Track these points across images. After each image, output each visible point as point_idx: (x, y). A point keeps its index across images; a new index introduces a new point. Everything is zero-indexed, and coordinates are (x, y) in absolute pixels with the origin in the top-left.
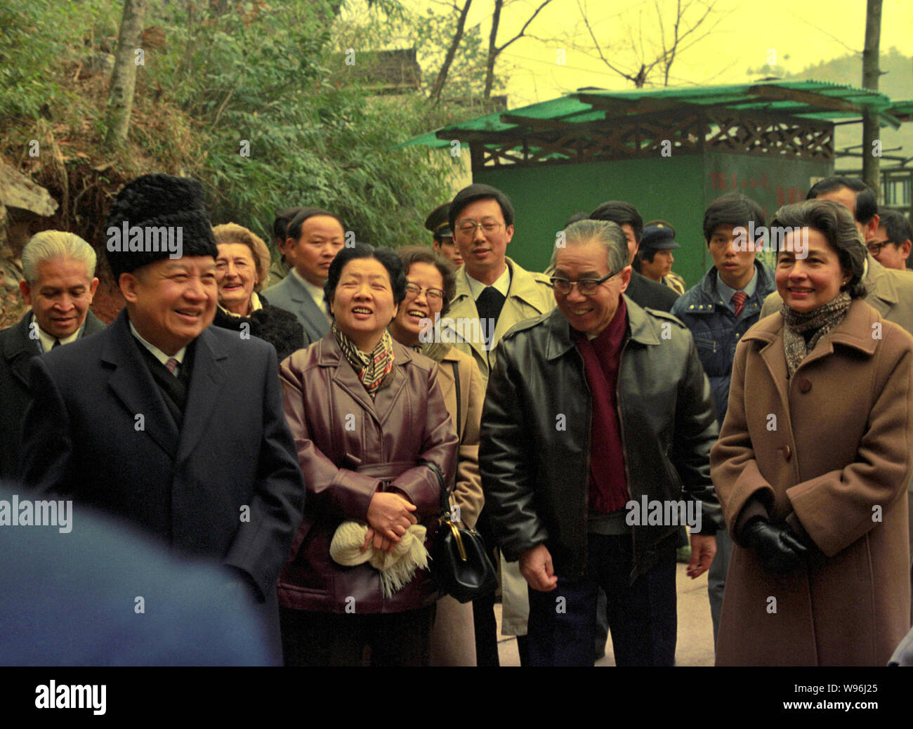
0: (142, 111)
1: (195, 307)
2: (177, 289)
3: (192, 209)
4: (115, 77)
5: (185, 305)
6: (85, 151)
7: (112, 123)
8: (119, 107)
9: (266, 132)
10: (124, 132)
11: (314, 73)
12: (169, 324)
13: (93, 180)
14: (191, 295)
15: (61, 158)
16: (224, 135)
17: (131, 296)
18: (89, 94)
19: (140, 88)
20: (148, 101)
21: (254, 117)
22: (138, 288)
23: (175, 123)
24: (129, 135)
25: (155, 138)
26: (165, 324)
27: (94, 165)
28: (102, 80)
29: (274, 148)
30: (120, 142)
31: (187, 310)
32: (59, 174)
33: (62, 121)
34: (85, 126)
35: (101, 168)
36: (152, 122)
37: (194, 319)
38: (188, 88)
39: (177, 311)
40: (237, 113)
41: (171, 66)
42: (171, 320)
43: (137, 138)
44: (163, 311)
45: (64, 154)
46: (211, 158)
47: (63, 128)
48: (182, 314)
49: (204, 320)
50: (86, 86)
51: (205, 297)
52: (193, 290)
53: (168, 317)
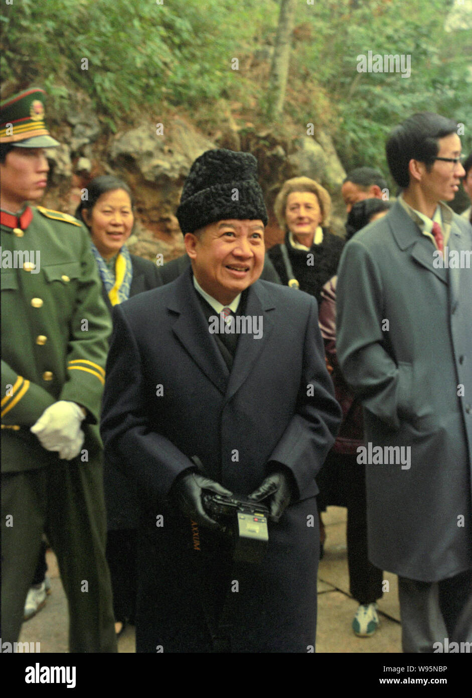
0: (294, 90)
1: (243, 263)
2: (226, 248)
3: (243, 179)
4: (274, 66)
5: (234, 262)
6: (252, 122)
7: (271, 101)
8: (276, 88)
9: (387, 101)
10: (279, 107)
11: (425, 53)
12: (220, 277)
13: (257, 143)
14: (238, 252)
15: (235, 128)
16: (355, 104)
17: (192, 253)
18: (256, 79)
19: (292, 72)
20: (298, 83)
21: (377, 90)
22: (198, 246)
23: (317, 99)
24: (284, 108)
25: (302, 109)
26: (216, 278)
27: (258, 132)
28: (265, 67)
29: (394, 113)
30: (276, 114)
31: (237, 266)
32: (233, 140)
33: (236, 100)
34: (252, 103)
35: (263, 134)
36: (301, 97)
37: (242, 274)
38: (328, 70)
39: (228, 267)
40: (366, 87)
41: (315, 54)
42: (222, 274)
43: (289, 110)
44: (215, 267)
45: (238, 124)
46: (345, 122)
47: (237, 105)
48: (233, 269)
49: (252, 276)
50: (255, 72)
51: (251, 254)
52: (241, 248)
53: (219, 272)
